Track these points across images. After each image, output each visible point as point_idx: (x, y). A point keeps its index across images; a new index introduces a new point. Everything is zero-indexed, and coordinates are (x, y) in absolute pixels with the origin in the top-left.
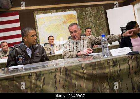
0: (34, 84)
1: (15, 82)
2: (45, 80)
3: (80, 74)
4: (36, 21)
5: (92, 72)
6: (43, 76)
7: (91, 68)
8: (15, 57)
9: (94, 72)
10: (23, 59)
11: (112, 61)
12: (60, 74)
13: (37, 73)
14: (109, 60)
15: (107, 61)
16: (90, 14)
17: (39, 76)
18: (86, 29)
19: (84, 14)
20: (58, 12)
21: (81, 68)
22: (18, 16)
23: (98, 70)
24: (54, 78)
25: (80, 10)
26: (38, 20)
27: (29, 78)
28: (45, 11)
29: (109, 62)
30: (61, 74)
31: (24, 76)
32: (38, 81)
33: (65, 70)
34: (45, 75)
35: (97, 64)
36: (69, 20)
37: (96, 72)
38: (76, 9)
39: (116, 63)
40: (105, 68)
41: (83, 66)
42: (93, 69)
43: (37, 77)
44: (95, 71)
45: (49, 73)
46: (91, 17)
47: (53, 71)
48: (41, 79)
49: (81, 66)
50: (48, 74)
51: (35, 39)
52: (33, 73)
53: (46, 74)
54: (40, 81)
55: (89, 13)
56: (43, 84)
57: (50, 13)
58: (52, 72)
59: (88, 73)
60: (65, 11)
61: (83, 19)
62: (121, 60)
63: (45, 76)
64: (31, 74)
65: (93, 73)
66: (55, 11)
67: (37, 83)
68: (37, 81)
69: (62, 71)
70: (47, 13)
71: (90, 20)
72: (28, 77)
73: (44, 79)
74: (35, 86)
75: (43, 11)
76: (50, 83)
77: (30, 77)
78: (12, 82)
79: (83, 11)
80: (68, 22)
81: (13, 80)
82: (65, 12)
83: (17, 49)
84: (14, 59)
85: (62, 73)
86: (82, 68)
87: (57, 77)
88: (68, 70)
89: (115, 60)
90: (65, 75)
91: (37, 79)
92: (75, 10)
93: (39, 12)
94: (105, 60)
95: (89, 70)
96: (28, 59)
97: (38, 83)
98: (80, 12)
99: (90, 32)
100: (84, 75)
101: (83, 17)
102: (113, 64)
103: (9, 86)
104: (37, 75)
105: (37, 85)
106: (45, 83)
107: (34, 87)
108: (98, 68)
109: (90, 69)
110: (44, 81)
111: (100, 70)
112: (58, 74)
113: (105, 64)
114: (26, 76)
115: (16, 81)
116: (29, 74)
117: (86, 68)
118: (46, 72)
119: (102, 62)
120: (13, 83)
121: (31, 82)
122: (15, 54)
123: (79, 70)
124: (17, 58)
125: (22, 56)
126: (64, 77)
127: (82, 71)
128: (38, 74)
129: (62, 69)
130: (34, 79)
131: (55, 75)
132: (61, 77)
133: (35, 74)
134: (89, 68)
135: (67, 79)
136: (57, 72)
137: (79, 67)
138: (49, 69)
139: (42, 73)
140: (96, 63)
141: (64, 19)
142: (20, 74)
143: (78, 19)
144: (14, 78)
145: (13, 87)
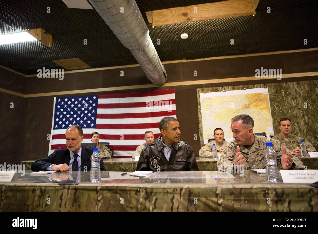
0: (141, 204)
1: (118, 195)
2: (157, 202)
3: (211, 204)
4: (200, 103)
5: (234, 204)
6: (155, 195)
7: (232, 197)
8: (147, 158)
9: (237, 206)
10: (158, 163)
11: (274, 192)
12: (180, 198)
13: (147, 189)
14: (268, 189)
15: (263, 191)
16: (295, 94)
17: (150, 194)
18: (280, 121)
19: (284, 93)
20: (235, 90)
21: (215, 195)
22: (174, 94)
23: (245, 202)
24: (170, 201)
25: (275, 86)
26: (203, 101)
27: (136, 194)
28: (214, 88)
29: (268, 193)
30: (182, 198)
31: (130, 190)
32: (148, 201)
33: (188, 193)
34: (157, 194)
35: (244, 193)
36: (254, 104)
37: (241, 205)
38: (268, 85)
39: (282, 197)
40: (258, 202)
41: (218, 191)
42: (235, 200)
43: (146, 195)
44: (239, 204)
45: (164, 193)
46: (296, 98)
47: (169, 191)
48: (152, 200)
49: (214, 190)
50: (162, 194)
51: (178, 133)
52: (142, 188)
53: (160, 193)
54: (150, 201)
55: (292, 91)
56: (154, 207)
57: (222, 91)
58: (167, 193)
59: (225, 205)
60: (248, 88)
61: (280, 103)
62: (293, 193)
63: (158, 196)
64: (139, 189)
65: (235, 206)
66: (230, 87)
67: (145, 203)
68: (146, 201)
69: (184, 193)
70: (217, 91)
71: (294, 105)
72: (135, 192)
73: (156, 200)
74: (143, 207)
75: (211, 88)
76: (163, 208)
77: (138, 193)
78: (115, 195)
79: (282, 88)
80: (252, 107)
81: (117, 193)
82: (247, 90)
83: (152, 147)
84: (146, 160)
85: (183, 196)
86: (217, 195)
87: (174, 201)
88: (192, 193)
89: (279, 191)
90: (187, 200)
91: (146, 198)
92: (265, 86)
93: (205, 90)
94: (260, 188)
95: (228, 200)
96: (165, 164)
97: (147, 204)
98: (276, 91)
99: (288, 125)
100: (219, 207)
101: (281, 98)
102: (276, 198)
103: (110, 200)
104: (146, 192)
105: (145, 207)
106: (157, 206)
107: (141, 208)
108: (245, 200)
109: (231, 200)
110: (155, 203)
111: (247, 203)
112: (177, 197)
113: (259, 196)
114: (133, 191)
115: (120, 194)
116: (136, 189)
117: (223, 196)
118: (160, 190)
119: (253, 191)
120: (117, 196)
121: (138, 200)
122: (148, 155)
123: (211, 197)
124: (150, 160)
125: (156, 158)
126: (186, 203)
127: (215, 199)
128: (149, 191)
129: (183, 191)
130: (142, 198)
131: (172, 197)
132: (180, 203)
133: (144, 191)
134: (227, 197)
135: (189, 208)
136: (176, 193)
137: (211, 193)
138: (165, 187)
139: (155, 191)
140: (243, 191)
141: (246, 102)
142: (126, 187)
143: (271, 102)
144: (118, 190)
145: (116, 201)
